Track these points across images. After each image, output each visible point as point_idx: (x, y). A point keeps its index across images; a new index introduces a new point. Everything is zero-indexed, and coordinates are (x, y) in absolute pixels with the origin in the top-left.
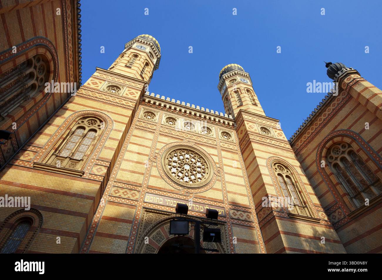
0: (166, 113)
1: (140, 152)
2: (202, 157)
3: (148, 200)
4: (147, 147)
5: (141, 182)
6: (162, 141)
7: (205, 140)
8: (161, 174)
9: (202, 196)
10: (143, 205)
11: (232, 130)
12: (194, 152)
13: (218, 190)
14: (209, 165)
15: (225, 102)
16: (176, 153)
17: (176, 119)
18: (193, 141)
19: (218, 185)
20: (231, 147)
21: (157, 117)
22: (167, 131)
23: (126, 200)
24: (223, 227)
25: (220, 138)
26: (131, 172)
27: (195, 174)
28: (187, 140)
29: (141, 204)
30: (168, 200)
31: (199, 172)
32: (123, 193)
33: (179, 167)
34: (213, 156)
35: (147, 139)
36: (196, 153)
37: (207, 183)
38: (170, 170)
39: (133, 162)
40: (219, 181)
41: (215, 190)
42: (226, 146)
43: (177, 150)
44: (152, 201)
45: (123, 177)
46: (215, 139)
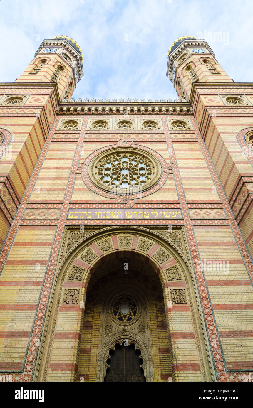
0: (92, 117)
1: (59, 166)
2: (144, 157)
3: (72, 217)
4: (68, 159)
5: (62, 199)
6: (87, 149)
7: (148, 136)
8: (87, 185)
9: (147, 201)
10: (65, 224)
11: (188, 117)
12: (133, 153)
13: (170, 190)
14: (156, 163)
15: (178, 88)
16: (109, 159)
17: (107, 121)
18: (131, 140)
19: (170, 184)
20: (188, 136)
21: (80, 124)
22: (94, 136)
23: (43, 221)
24: (180, 231)
25: (170, 129)
26: (48, 190)
27: (136, 178)
28: (123, 140)
29: (62, 222)
30: (99, 213)
31: (142, 175)
32: (39, 214)
33: (113, 174)
34: (161, 153)
35: (68, 150)
36: (136, 153)
37: (153, 184)
38: (102, 179)
39: (50, 178)
40: (172, 178)
41: (166, 190)
42: (180, 136)
43: (109, 155)
44: (77, 217)
45: (38, 197)
46: (163, 132)
